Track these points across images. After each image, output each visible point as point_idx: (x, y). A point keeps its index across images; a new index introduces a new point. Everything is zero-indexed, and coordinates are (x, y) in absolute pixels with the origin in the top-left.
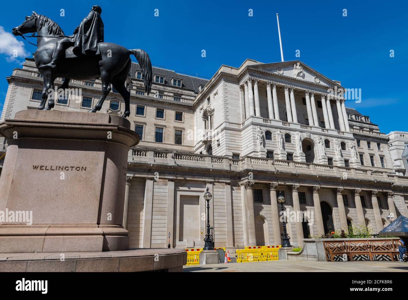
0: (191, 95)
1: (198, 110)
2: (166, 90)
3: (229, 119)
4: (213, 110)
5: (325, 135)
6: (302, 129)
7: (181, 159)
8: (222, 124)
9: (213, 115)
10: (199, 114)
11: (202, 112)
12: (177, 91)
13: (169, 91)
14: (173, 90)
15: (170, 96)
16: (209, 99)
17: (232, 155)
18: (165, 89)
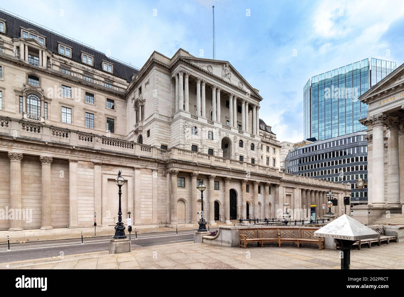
0: (123, 83)
1: (130, 100)
2: (95, 74)
3: (159, 111)
4: (144, 101)
5: (240, 136)
6: (223, 129)
7: (113, 146)
8: (152, 115)
9: (144, 105)
10: (131, 104)
11: (134, 101)
12: (108, 77)
13: (99, 75)
14: (103, 75)
15: (101, 81)
16: (140, 89)
17: (161, 146)
18: (94, 72)
